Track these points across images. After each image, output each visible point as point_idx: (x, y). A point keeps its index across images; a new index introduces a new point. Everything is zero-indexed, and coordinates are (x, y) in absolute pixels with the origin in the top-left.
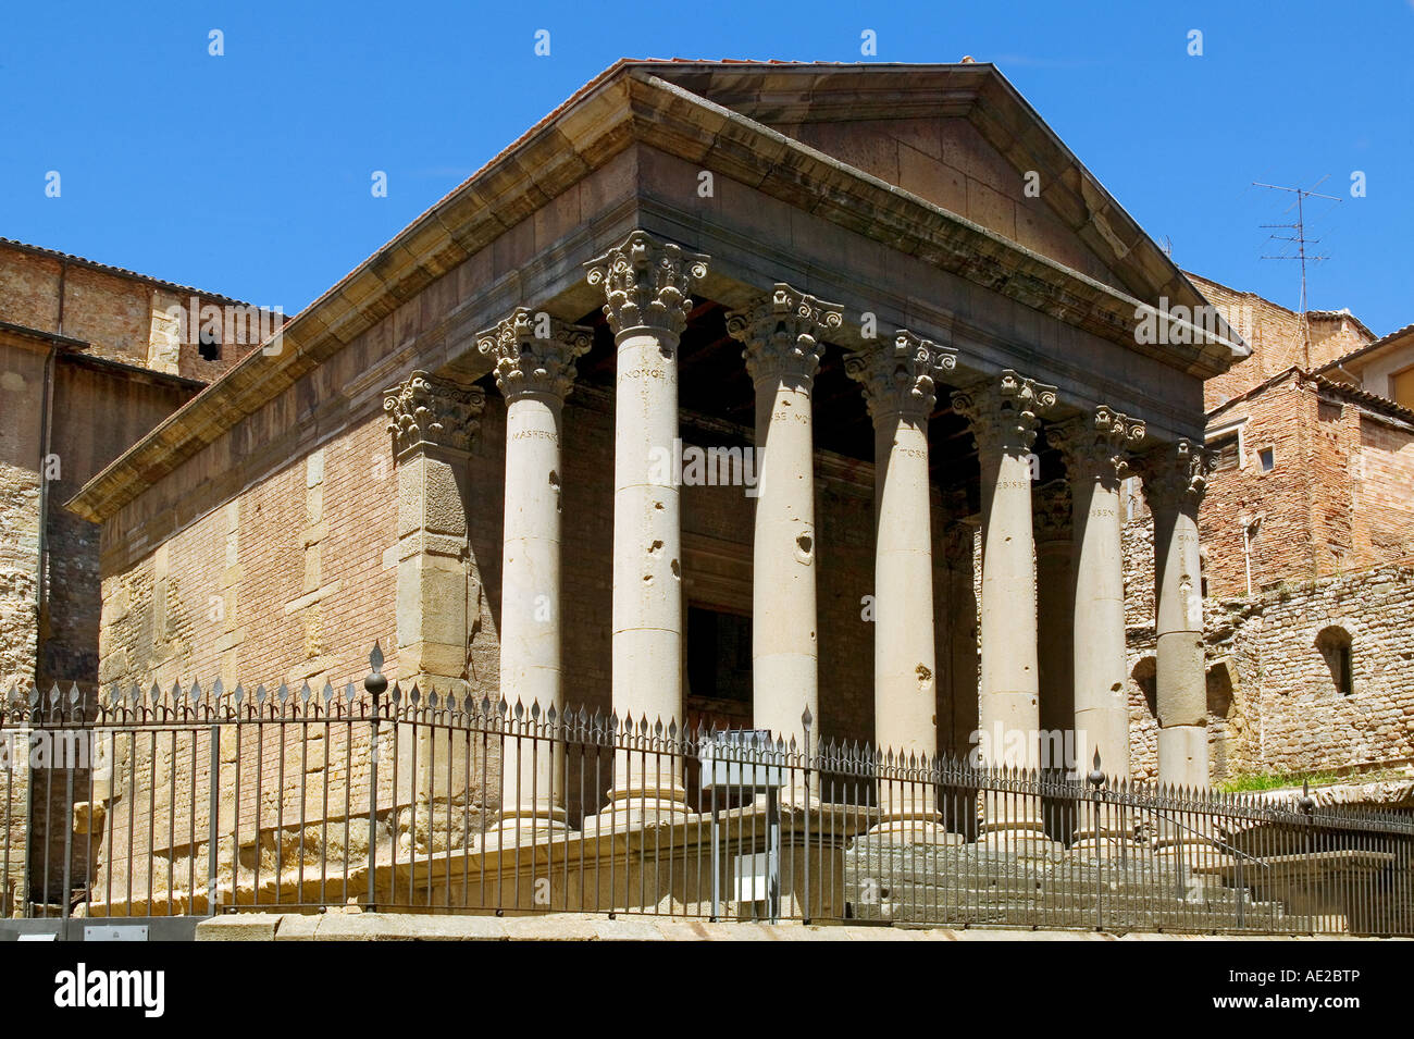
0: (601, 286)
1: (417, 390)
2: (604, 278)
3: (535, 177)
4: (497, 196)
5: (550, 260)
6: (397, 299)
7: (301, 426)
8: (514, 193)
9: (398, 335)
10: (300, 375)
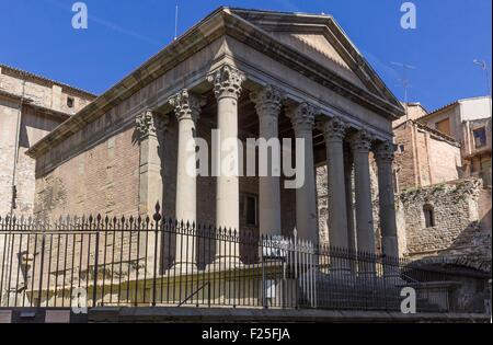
2: (214, 79)
3: (190, 46)
4: (176, 52)
5: (194, 73)
6: (141, 85)
7: (107, 128)
8: (183, 50)
9: (141, 98)
10: (107, 110)
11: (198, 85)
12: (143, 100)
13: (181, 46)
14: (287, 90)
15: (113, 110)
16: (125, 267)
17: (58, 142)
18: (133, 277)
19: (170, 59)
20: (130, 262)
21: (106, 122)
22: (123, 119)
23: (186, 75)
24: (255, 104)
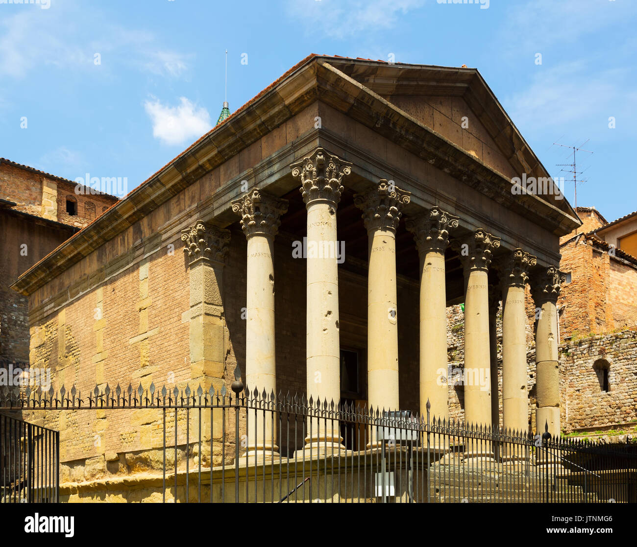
0: (299, 177)
1: (199, 230)
2: (300, 173)
3: (263, 119)
4: (242, 128)
5: (270, 163)
6: (188, 181)
7: (136, 248)
8: (251, 127)
9: (188, 203)
10: (135, 221)
11: (276, 181)
12: (189, 206)
13: (248, 119)
15: (145, 222)
17: (61, 270)
19: (231, 140)
21: (135, 240)
22: (161, 235)
23: (257, 166)
24: (362, 212)
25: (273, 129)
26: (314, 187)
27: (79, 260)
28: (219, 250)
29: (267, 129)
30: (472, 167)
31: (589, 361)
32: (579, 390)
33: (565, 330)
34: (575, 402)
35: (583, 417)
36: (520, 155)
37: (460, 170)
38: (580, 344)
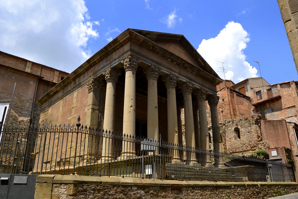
0: (123, 63)
1: (92, 81)
2: (124, 62)
3: (114, 47)
4: (107, 50)
5: (115, 59)
6: (91, 67)
7: (74, 88)
8: (110, 49)
9: (90, 73)
10: (74, 79)
11: (117, 65)
12: (91, 74)
13: (109, 47)
14: (162, 68)
15: (77, 80)
16: (77, 159)
17: (52, 96)
18: (81, 165)
19: (104, 53)
20: (80, 156)
21: (74, 85)
22: (81, 83)
23: (111, 60)
24: (146, 74)
25: (117, 50)
26: (128, 66)
27: (57, 93)
28: (99, 87)
29: (114, 50)
30: (183, 62)
31: (233, 128)
32: (230, 138)
33: (224, 118)
34: (230, 143)
35: (233, 148)
36: (199, 60)
37: (179, 63)
38: (229, 122)
